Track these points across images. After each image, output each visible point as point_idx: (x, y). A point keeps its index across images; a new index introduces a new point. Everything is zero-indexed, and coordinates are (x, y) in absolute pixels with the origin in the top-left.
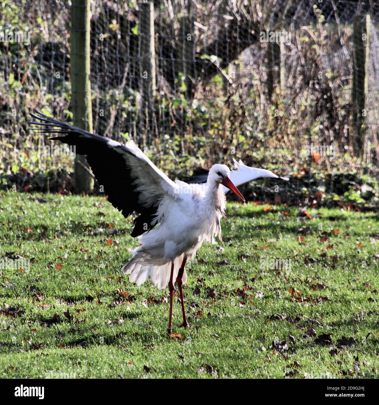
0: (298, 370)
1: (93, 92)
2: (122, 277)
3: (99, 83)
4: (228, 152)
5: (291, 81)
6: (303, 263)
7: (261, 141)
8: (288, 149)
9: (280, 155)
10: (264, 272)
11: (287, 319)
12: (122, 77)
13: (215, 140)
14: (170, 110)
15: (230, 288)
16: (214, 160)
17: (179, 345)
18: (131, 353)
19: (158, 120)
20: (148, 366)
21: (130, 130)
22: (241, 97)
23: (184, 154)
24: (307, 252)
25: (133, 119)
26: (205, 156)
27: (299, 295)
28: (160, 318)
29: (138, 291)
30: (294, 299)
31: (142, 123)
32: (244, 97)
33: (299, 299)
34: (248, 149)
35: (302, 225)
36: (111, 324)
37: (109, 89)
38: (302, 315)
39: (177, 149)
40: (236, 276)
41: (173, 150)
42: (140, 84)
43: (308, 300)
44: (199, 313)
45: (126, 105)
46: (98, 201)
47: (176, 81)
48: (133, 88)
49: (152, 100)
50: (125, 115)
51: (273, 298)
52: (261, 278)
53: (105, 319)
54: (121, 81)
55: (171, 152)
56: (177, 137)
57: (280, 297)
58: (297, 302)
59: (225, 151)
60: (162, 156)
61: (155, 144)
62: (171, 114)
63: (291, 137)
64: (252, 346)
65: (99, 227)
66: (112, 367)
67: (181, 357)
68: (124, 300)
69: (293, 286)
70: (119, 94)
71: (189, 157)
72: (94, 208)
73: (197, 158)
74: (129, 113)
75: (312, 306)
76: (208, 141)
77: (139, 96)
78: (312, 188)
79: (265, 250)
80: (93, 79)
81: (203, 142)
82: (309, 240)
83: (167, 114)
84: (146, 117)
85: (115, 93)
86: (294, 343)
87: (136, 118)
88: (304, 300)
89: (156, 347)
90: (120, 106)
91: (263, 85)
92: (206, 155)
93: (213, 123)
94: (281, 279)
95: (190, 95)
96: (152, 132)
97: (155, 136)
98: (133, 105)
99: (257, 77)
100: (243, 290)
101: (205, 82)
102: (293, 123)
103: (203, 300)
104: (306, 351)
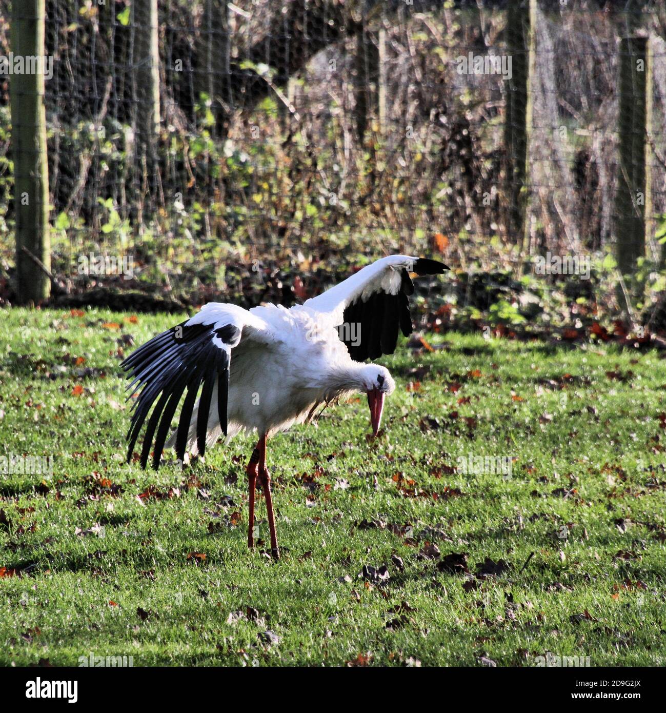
0: (408, 617)
1: (50, 125)
2: (100, 452)
3: (60, 111)
4: (288, 234)
5: (397, 108)
6: (418, 428)
7: (345, 215)
8: (392, 228)
9: (378, 239)
10: (350, 444)
11: (389, 526)
12: (101, 100)
13: (264, 212)
14: (186, 159)
15: (290, 473)
16: (263, 247)
17: (199, 571)
18: (116, 586)
19: (163, 176)
20: (144, 608)
21: (115, 194)
22: (309, 137)
23: (210, 236)
24: (424, 410)
25: (120, 174)
26: (247, 241)
27: (411, 485)
28: (166, 525)
29: (127, 476)
30: (402, 493)
31: (135, 181)
32: (316, 137)
33: (410, 492)
34: (323, 229)
35: (416, 362)
36: (79, 534)
37: (79, 121)
38: (416, 521)
39: (197, 227)
40: (299, 450)
41: (190, 229)
42: (134, 112)
43: (426, 494)
44: (235, 516)
45: (108, 149)
46: (57, 318)
47: (196, 108)
48: (121, 120)
49: (154, 141)
50: (105, 167)
51: (365, 489)
52: (343, 455)
53: (70, 525)
54: (100, 107)
55: (187, 233)
56: (197, 206)
57: (377, 489)
58: (406, 496)
59: (282, 232)
60: (170, 239)
61: (159, 219)
62: (187, 165)
63: (396, 207)
64: (327, 574)
65: (60, 364)
66: (80, 611)
67: (203, 594)
68: (103, 493)
69: (400, 469)
70: (96, 131)
71: (219, 242)
72: (50, 329)
73: (233, 243)
74: (113, 164)
75: (433, 504)
76: (253, 213)
77: (130, 134)
78: (433, 298)
79: (351, 407)
80: (50, 102)
81: (244, 216)
82: (428, 388)
83: (180, 166)
84: (142, 170)
85: (88, 127)
86: (401, 570)
87: (126, 172)
88: (420, 494)
89: (159, 575)
90: (98, 150)
91: (349, 115)
92: (248, 238)
93: (260, 183)
94: (379, 457)
95: (220, 132)
96: (154, 197)
97: (159, 204)
98: (121, 149)
99: (338, 101)
100: (313, 475)
101: (247, 109)
102: (402, 182)
103: (241, 493)
104: (423, 583)
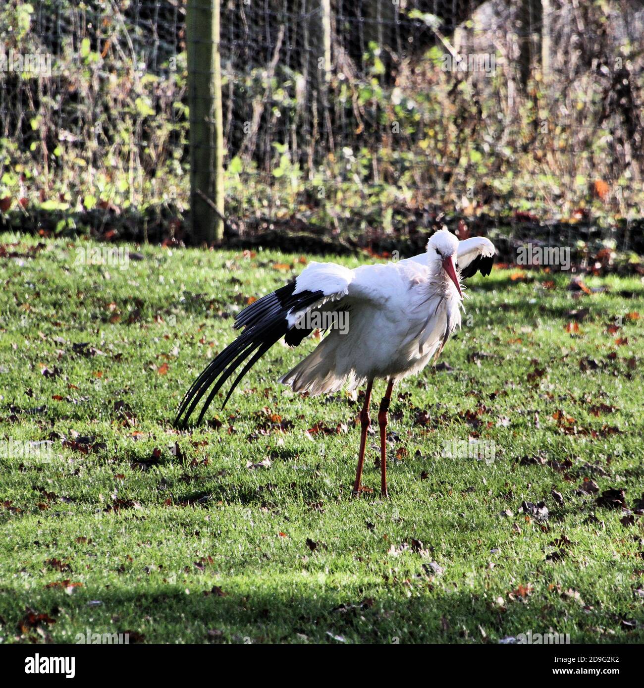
0: (567, 550)
1: (225, 72)
2: (271, 388)
3: (234, 58)
4: (453, 179)
5: (560, 57)
6: (578, 368)
7: (508, 162)
8: (554, 174)
9: (540, 185)
10: (512, 383)
11: (549, 463)
12: (274, 48)
13: (430, 159)
14: (355, 106)
15: (454, 410)
16: (428, 193)
17: (366, 504)
18: (285, 518)
19: (333, 122)
20: (313, 540)
21: (287, 139)
22: (475, 85)
23: (377, 180)
24: (584, 351)
25: (291, 120)
26: (413, 185)
27: (570, 423)
28: (334, 459)
29: (297, 412)
30: (562, 430)
31: (306, 127)
32: (481, 86)
33: (570, 430)
34: (487, 175)
35: (576, 305)
36: (250, 467)
37: (252, 68)
38: (575, 457)
39: (365, 172)
40: (463, 389)
41: (358, 173)
42: (305, 60)
43: (585, 432)
44: (401, 451)
45: (280, 96)
46: (229, 259)
47: (366, 56)
48: (292, 67)
49: (324, 88)
50: (277, 113)
51: (526, 427)
52: (505, 394)
53: (241, 459)
54: (272, 55)
55: (356, 178)
56: (364, 151)
57: (538, 426)
58: (566, 434)
59: (447, 177)
60: (339, 183)
61: (329, 164)
62: (356, 112)
63: (558, 155)
64: (490, 508)
65: (232, 303)
66: (252, 541)
67: (370, 526)
68: (273, 427)
69: (560, 407)
70: (267, 76)
71: (386, 186)
72: (222, 270)
73: (400, 188)
74: (284, 111)
75: (592, 441)
76: (419, 159)
77: (301, 82)
78: (593, 242)
79: (513, 347)
80: (225, 50)
81: (411, 161)
82: (587, 330)
83: (349, 112)
84: (313, 117)
85: (260, 75)
86: (561, 504)
87: (296, 119)
88: (579, 432)
89: (327, 507)
90: (269, 97)
91: (513, 64)
92: (414, 183)
93: (426, 130)
94: (540, 396)
95: (388, 81)
96: (323, 143)
97: (328, 149)
98: (292, 95)
99: (502, 51)
100: (476, 413)
101: (415, 58)
102: (563, 130)
103: (407, 429)
104: (580, 517)
